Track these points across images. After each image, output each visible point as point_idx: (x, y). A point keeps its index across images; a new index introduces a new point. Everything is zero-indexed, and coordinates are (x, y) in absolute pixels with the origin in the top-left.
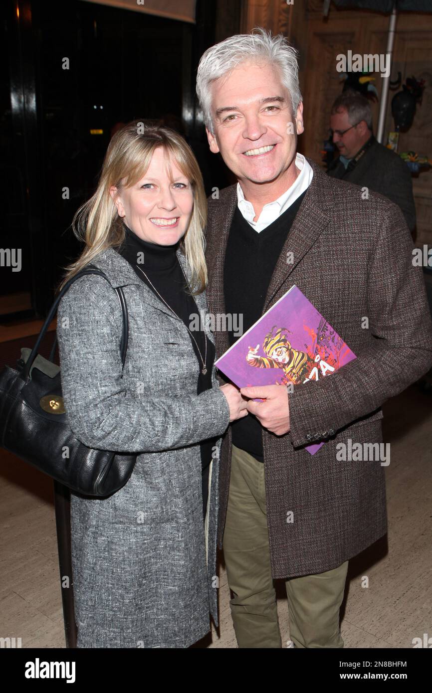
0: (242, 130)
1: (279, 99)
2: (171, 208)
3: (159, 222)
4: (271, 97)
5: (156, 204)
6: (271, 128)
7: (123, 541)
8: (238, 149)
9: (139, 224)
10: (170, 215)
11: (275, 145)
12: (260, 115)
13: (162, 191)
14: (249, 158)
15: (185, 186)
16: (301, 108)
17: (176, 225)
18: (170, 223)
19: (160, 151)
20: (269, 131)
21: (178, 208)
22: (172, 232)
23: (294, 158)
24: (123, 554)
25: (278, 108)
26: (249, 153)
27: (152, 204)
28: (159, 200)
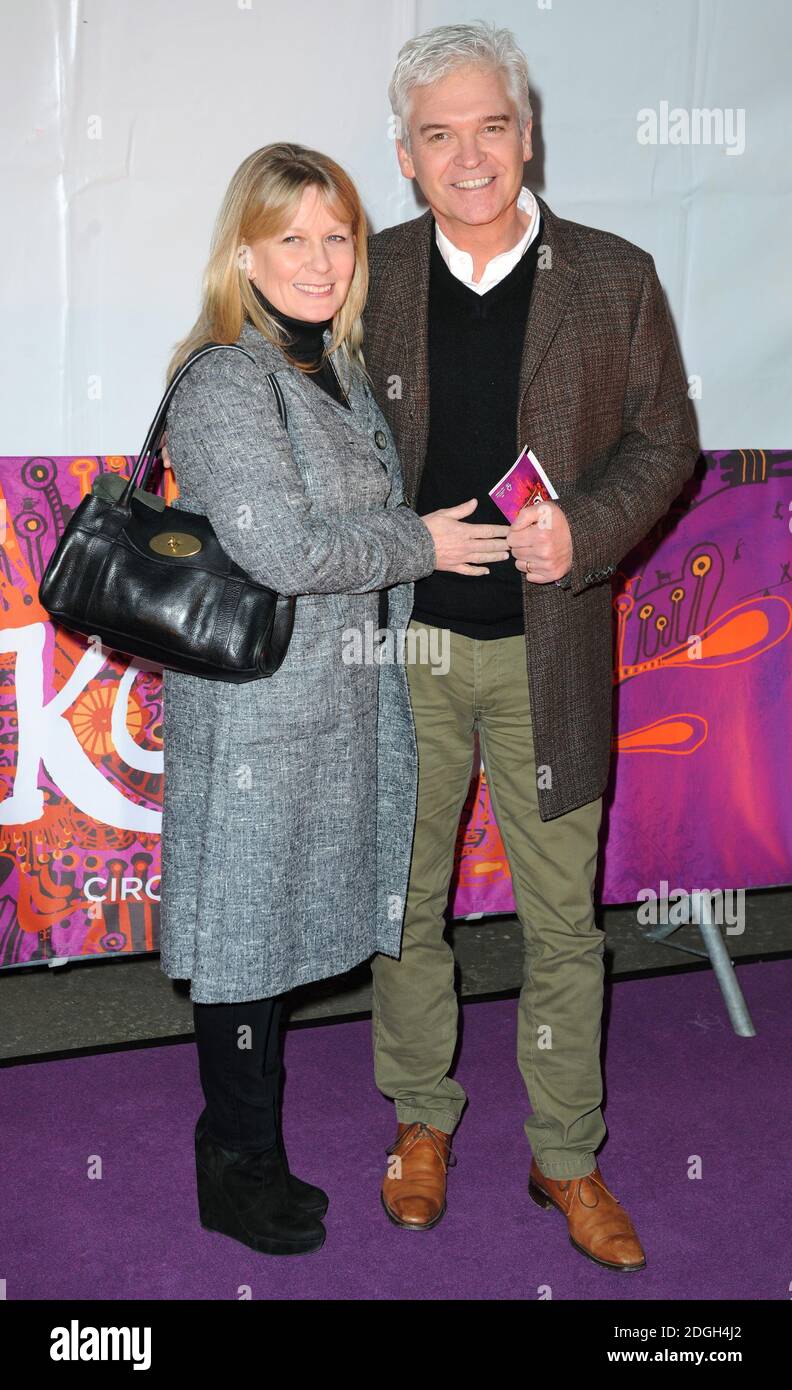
0: (453, 154)
1: (505, 118)
2: (325, 270)
3: (306, 288)
4: (493, 114)
5: (304, 265)
6: (493, 157)
7: (270, 773)
8: (446, 179)
9: (278, 292)
10: (323, 281)
11: (494, 178)
12: (478, 137)
13: (312, 244)
14: (461, 192)
15: (343, 239)
16: (530, 126)
17: (330, 292)
18: (322, 290)
19: (311, 191)
20: (489, 157)
21: (334, 270)
22: (325, 301)
23: (518, 193)
24: (272, 794)
25: (502, 129)
26: (461, 185)
27: (299, 264)
28: (308, 259)
